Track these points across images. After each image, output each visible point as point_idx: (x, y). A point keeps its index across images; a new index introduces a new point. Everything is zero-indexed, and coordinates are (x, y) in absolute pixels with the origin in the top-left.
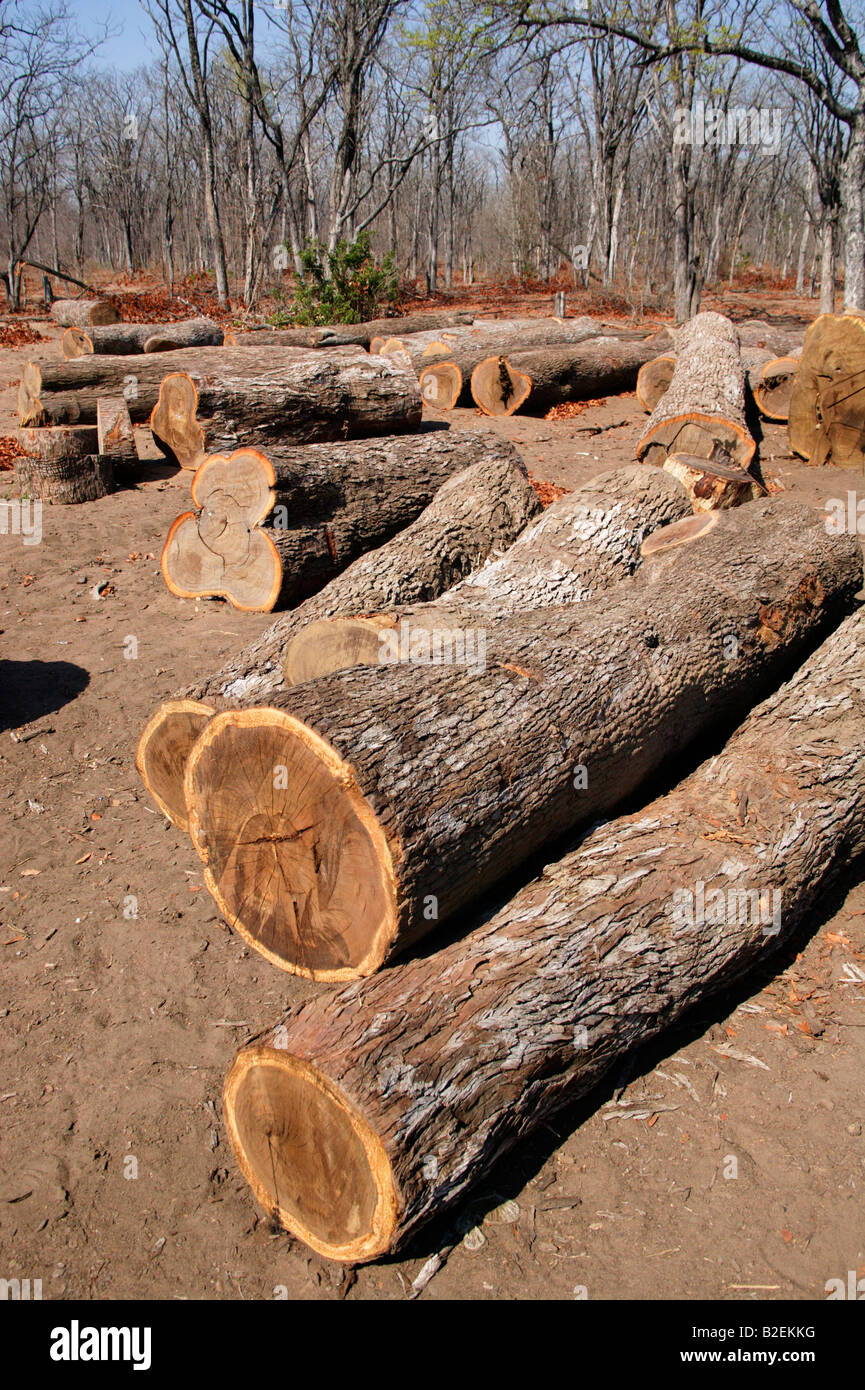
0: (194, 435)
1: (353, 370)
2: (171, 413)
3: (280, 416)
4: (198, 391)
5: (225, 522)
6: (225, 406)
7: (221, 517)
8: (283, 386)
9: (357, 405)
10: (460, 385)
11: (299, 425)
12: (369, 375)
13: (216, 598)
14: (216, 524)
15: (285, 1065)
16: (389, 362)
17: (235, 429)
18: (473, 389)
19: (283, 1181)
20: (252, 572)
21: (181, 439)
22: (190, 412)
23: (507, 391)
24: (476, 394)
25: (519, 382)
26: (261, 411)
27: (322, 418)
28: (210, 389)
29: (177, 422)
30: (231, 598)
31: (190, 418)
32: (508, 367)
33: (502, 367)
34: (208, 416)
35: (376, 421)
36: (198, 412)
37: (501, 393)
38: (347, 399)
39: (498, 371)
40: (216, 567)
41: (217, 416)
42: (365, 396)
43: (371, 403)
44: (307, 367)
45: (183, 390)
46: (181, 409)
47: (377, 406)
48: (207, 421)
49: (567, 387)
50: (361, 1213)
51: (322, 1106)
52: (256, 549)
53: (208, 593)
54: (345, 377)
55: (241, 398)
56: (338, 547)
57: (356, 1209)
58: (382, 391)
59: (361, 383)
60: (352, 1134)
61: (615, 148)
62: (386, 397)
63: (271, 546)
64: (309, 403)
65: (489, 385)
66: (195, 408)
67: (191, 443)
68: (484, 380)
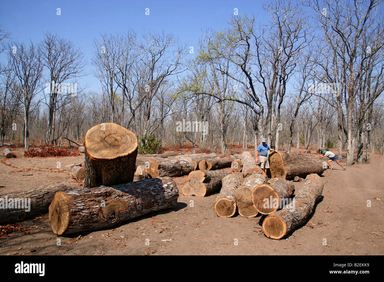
0: (157, 173)
1: (182, 161)
2: (152, 169)
3: (171, 170)
4: (158, 164)
5: (195, 182)
6: (163, 167)
7: (194, 181)
8: (172, 164)
9: (183, 168)
10: (196, 166)
11: (174, 172)
12: (185, 163)
13: (193, 195)
14: (193, 182)
15: (273, 217)
16: (188, 160)
17: (164, 172)
18: (199, 166)
19: (271, 232)
20: (200, 190)
21: (153, 174)
22: (156, 168)
23: (207, 166)
24: (200, 167)
25: (209, 165)
26: (169, 168)
27: (178, 171)
28: (160, 164)
29: (153, 170)
30: (196, 195)
31: (156, 170)
32: (207, 162)
33: (206, 162)
34: (160, 169)
35: (186, 172)
36: (158, 168)
37: (205, 167)
38: (182, 167)
39: (205, 163)
40: (193, 190)
41: (161, 169)
42: (185, 167)
43: (186, 168)
44: (174, 161)
45: (155, 164)
46: (154, 168)
47: (187, 169)
48: (159, 170)
49: (217, 166)
50: (282, 231)
51: (277, 220)
52: (201, 186)
53: (191, 194)
54: (181, 163)
55: (165, 166)
56: (211, 187)
57: (281, 231)
58: (188, 166)
59: (184, 164)
60: (281, 222)
61: (204, 116)
62: (188, 167)
63: (204, 186)
64: (176, 168)
65: (203, 166)
66: (157, 167)
67: (156, 175)
68: (202, 165)
